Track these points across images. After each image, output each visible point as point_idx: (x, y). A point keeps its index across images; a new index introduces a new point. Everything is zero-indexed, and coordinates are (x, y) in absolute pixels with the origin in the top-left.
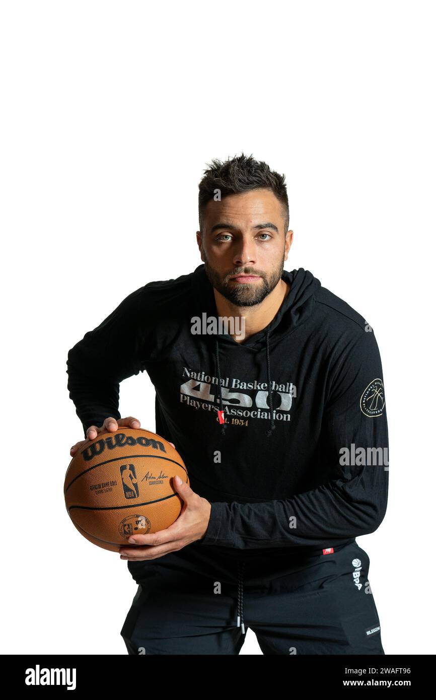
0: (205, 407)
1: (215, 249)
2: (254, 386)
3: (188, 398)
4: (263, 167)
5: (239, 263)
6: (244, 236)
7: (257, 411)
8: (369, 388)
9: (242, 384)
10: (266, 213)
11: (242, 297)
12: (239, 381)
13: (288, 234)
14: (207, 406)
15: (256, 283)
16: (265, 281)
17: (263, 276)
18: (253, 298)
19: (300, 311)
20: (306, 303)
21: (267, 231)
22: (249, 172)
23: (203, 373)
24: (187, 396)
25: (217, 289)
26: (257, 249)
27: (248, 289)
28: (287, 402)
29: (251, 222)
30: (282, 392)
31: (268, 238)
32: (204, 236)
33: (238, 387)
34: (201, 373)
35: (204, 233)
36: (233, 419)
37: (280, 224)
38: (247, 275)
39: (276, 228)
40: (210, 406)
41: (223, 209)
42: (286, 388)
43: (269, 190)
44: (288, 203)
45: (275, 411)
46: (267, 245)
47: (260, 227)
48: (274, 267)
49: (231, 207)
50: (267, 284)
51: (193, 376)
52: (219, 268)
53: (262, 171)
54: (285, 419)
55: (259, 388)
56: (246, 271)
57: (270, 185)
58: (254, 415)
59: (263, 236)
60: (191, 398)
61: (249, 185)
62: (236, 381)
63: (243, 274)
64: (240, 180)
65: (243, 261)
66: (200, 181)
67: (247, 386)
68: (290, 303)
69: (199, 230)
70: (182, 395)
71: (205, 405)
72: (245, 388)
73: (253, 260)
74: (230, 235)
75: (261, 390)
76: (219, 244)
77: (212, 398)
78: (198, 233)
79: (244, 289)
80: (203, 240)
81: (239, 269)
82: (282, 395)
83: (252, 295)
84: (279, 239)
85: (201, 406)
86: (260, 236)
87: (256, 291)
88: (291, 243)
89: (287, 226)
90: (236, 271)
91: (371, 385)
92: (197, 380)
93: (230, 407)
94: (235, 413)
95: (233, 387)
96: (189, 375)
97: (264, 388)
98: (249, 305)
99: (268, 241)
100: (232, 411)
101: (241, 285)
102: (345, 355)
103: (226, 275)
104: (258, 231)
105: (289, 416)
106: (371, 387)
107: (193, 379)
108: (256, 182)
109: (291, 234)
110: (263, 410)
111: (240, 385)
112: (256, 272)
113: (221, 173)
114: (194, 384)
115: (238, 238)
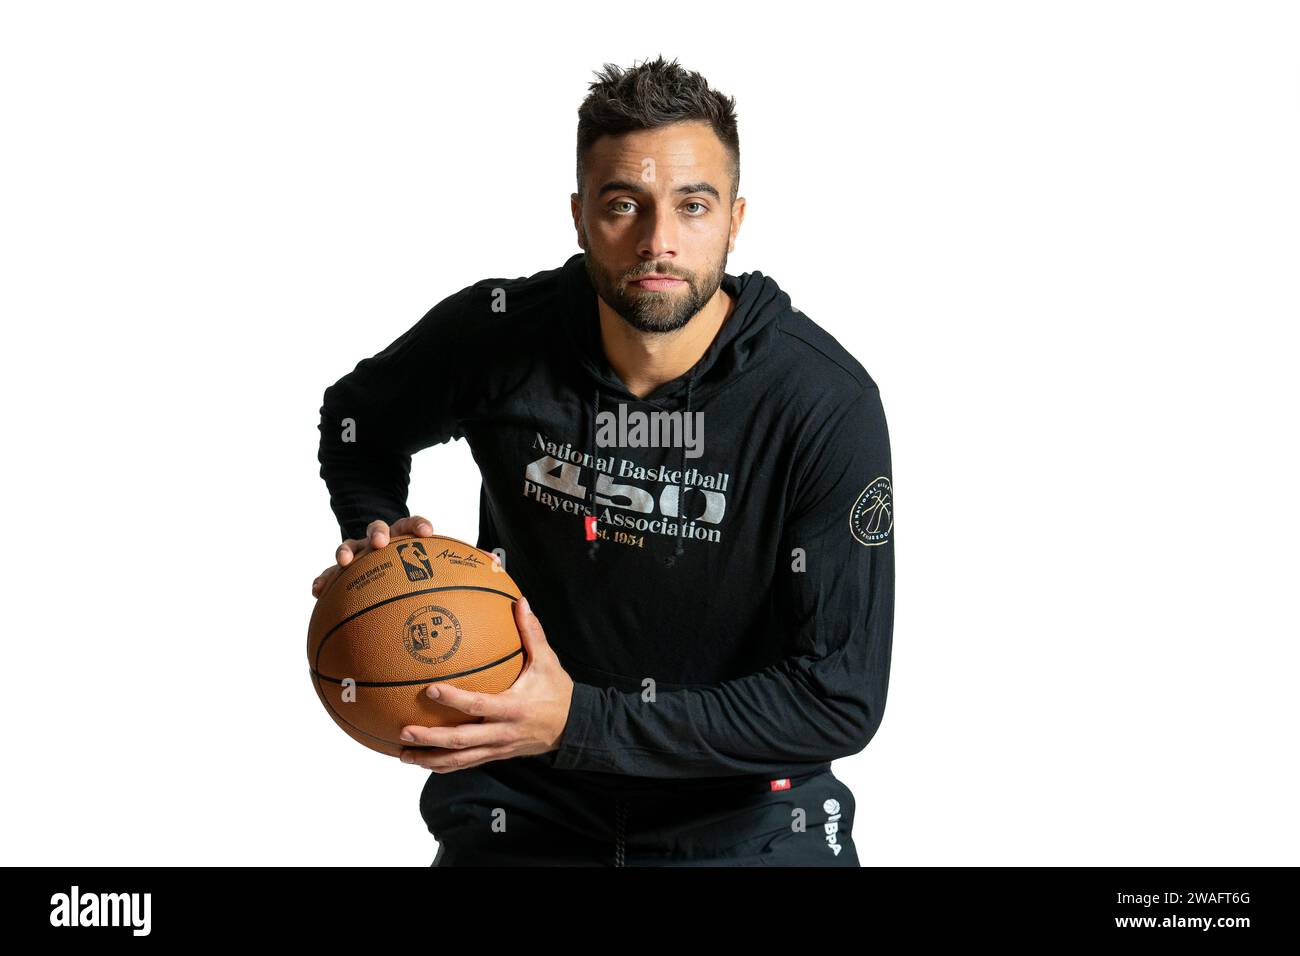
0: (568, 508)
1: (605, 226)
2: (658, 475)
3: (539, 488)
4: (696, 81)
5: (648, 255)
6: (658, 207)
7: (661, 521)
8: (868, 492)
9: (637, 470)
10: (699, 165)
11: (650, 314)
12: (632, 465)
13: (737, 205)
14: (571, 505)
15: (676, 291)
16: (693, 287)
17: (689, 280)
18: (671, 318)
19: (752, 345)
20: (763, 331)
21: (701, 196)
22: (672, 90)
23: (569, 446)
24: (537, 484)
25: (604, 300)
26: (681, 229)
27: (661, 301)
28: (716, 507)
29: (672, 180)
30: (709, 489)
31: (700, 210)
32: (584, 202)
33: (630, 475)
34: (565, 446)
35: (585, 196)
36: (617, 533)
37: (722, 184)
38: (661, 275)
39: (715, 192)
40: (577, 505)
41: (622, 155)
42: (716, 483)
43: (706, 125)
44: (738, 149)
45: (693, 524)
46: (698, 224)
47: (688, 190)
48: (708, 264)
49: (636, 152)
50: (696, 294)
51: (551, 450)
52: (609, 263)
53: (695, 88)
54: (710, 539)
55: (667, 480)
56: (660, 269)
57: (710, 117)
58: (655, 527)
59: (692, 206)
60: (545, 489)
61: (670, 114)
62: (628, 465)
63: (653, 273)
64: (654, 105)
65: (656, 250)
66: (581, 102)
67: (646, 474)
68: (735, 330)
69: (577, 192)
70: (527, 483)
71: (568, 504)
72: (642, 477)
73: (672, 249)
74: (632, 202)
75: (672, 483)
76: (613, 219)
77: (581, 492)
78: (573, 196)
79: (654, 300)
80: (584, 209)
81: (647, 265)
82: (709, 495)
83: (669, 313)
84: (720, 213)
85: (561, 505)
86: (687, 206)
87: (676, 305)
88: (741, 221)
89: (735, 189)
90: (641, 268)
91: (871, 488)
92: (556, 457)
93: (613, 511)
94: (622, 522)
95: (621, 474)
96: (543, 447)
97: (676, 479)
98: (662, 331)
99: (699, 216)
100: (616, 518)
101: (650, 294)
102: (827, 430)
103: (623, 273)
104: (684, 196)
105: (718, 533)
106: (871, 492)
107: (551, 455)
108: (683, 108)
109: (742, 203)
110: (671, 520)
111: (634, 472)
112: (676, 271)
113: (621, 89)
114: (550, 464)
115: (647, 209)
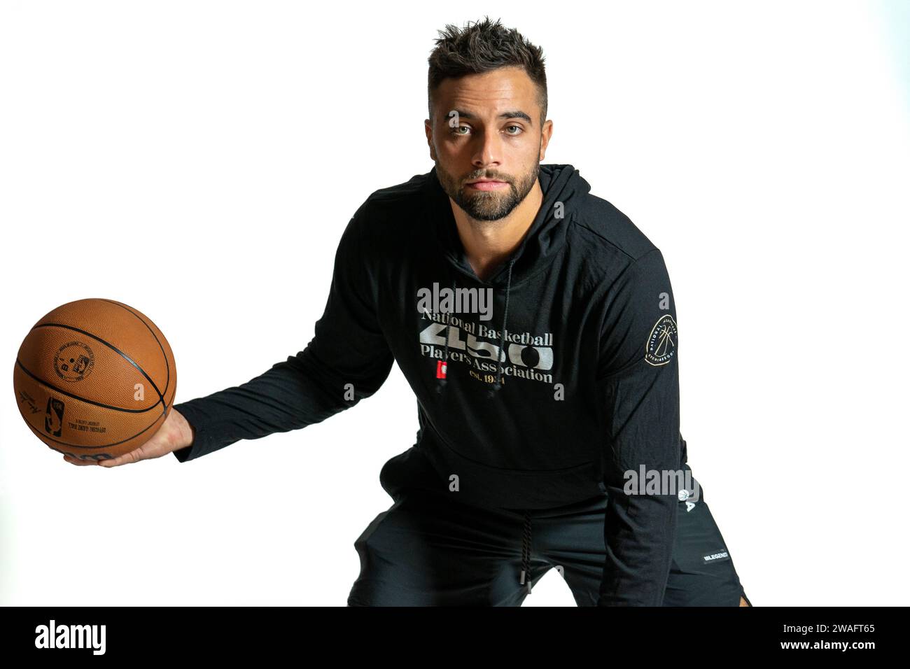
1: (449, 145)
4: (513, 37)
5: (479, 165)
6: (487, 129)
7: (513, 368)
8: (656, 330)
9: (490, 332)
10: (515, 98)
11: (482, 208)
13: (546, 126)
15: (501, 191)
16: (513, 187)
17: (510, 182)
18: (498, 210)
19: (552, 235)
21: (518, 121)
22: (495, 45)
26: (504, 145)
27: (490, 198)
28: (546, 359)
29: (496, 109)
30: (539, 346)
31: (518, 131)
32: (434, 126)
33: (486, 335)
35: (435, 122)
36: (486, 376)
37: (534, 113)
38: (490, 179)
39: (528, 119)
41: (459, 92)
42: (544, 341)
43: (521, 69)
44: (546, 85)
45: (532, 370)
46: (517, 141)
47: (508, 115)
48: (525, 169)
50: (516, 192)
51: (436, 318)
52: (452, 171)
54: (546, 381)
55: (510, 340)
56: (489, 175)
57: (522, 62)
58: (509, 372)
59: (512, 128)
60: (436, 347)
61: (494, 62)
62: (483, 328)
63: (484, 178)
64: (482, 56)
65: (485, 161)
66: (430, 53)
67: (496, 334)
69: (429, 119)
70: (422, 345)
72: (494, 337)
73: (497, 160)
74: (468, 126)
75: (513, 343)
76: (454, 139)
77: (462, 346)
78: (426, 121)
79: (484, 197)
80: (434, 131)
81: (479, 172)
82: (540, 350)
83: (496, 207)
84: (532, 133)
85: (450, 357)
86: (508, 128)
87: (501, 201)
88: (549, 137)
89: (544, 114)
90: (475, 174)
92: (441, 323)
93: (481, 361)
94: (488, 368)
96: (430, 317)
97: (516, 339)
98: (492, 220)
99: (517, 135)
100: (483, 365)
101: (482, 194)
103: (461, 179)
104: (504, 120)
105: (550, 376)
106: (658, 329)
107: (437, 322)
108: (503, 58)
109: (549, 125)
110: (519, 367)
111: (488, 333)
112: (501, 176)
113: (459, 44)
115: (479, 131)
